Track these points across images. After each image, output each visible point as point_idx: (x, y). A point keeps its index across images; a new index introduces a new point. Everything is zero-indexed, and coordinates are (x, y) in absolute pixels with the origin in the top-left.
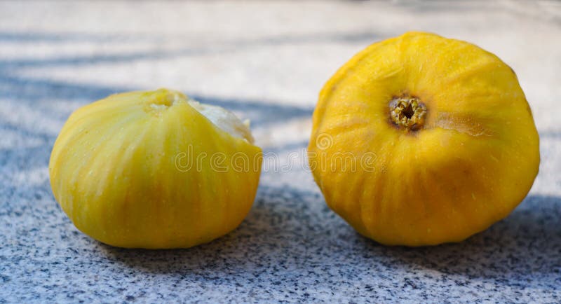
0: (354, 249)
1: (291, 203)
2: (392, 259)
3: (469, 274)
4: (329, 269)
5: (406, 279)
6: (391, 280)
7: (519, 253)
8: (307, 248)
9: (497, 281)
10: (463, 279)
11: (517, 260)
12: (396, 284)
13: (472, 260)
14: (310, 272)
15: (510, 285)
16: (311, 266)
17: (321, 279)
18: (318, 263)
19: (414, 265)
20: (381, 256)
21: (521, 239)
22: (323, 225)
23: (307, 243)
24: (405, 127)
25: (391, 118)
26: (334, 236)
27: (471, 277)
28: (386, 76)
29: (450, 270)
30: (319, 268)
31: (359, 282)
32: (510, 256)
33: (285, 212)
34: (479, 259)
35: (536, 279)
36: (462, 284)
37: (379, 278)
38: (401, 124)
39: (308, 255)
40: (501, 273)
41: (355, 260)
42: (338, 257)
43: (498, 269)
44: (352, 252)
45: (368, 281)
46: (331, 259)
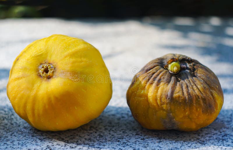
0: (28, 133)
1: (7, 113)
2: (44, 137)
3: (78, 143)
4: (14, 142)
5: (48, 146)
6: (41, 146)
7: (104, 133)
8: (7, 133)
9: (90, 146)
10: (74, 145)
11: (102, 136)
12: (43, 148)
13: (81, 137)
14: (5, 144)
15: (95, 148)
16: (6, 141)
17: (9, 146)
18: (10, 139)
19: (54, 140)
20: (40, 136)
21: (107, 127)
22: (18, 122)
23: (8, 130)
24: (45, 77)
25: (39, 73)
26: (21, 127)
27: (78, 144)
28: (37, 55)
29: (69, 141)
30: (10, 142)
31: (26, 148)
32: (100, 135)
33: (3, 117)
34: (84, 136)
35: (108, 145)
36: (73, 148)
37: (36, 145)
38: (43, 76)
39: (6, 136)
40: (92, 143)
41: (27, 138)
42: (20, 137)
43: (92, 141)
44: (27, 134)
45: (30, 147)
46: (16, 137)
